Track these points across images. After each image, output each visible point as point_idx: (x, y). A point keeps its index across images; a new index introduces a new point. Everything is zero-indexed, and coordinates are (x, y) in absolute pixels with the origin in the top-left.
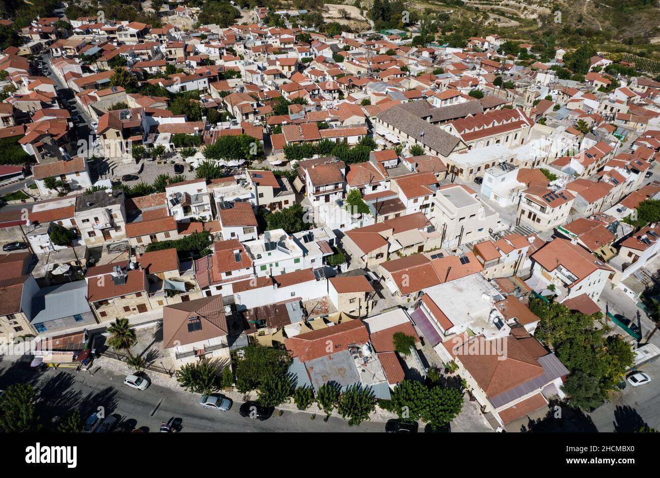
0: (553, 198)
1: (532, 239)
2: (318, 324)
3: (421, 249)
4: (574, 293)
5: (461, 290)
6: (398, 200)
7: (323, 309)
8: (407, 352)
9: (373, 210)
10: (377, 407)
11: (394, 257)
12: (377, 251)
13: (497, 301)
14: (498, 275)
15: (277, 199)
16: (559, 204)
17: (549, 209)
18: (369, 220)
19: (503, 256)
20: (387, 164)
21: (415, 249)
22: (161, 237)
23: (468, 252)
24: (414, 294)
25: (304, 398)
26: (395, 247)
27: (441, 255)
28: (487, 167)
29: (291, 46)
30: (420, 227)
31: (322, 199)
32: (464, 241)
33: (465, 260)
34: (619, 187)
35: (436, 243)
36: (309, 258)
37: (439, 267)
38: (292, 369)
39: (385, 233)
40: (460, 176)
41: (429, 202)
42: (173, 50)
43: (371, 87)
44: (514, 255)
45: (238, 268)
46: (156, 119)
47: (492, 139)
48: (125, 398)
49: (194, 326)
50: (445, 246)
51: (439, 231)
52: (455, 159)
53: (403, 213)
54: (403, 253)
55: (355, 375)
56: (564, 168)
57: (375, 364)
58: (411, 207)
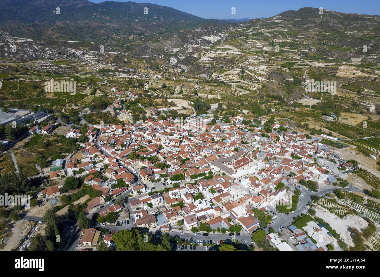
0: (257, 186)
1: (252, 196)
2: (212, 218)
3: (229, 200)
4: (261, 207)
5: (239, 208)
6: (222, 189)
7: (212, 215)
8: (230, 221)
9: (217, 192)
10: (227, 231)
11: (224, 203)
12: (220, 202)
13: (246, 210)
14: (246, 205)
15: (194, 191)
16: (258, 187)
17: (256, 188)
18: (216, 195)
19: (247, 200)
20: (218, 179)
21: (228, 201)
22: (173, 203)
23: (239, 200)
24: (230, 210)
25: (214, 231)
26: (224, 201)
27: (234, 202)
28: (242, 177)
29: (174, 131)
30: (229, 195)
31: (204, 190)
32: (238, 198)
33: (239, 202)
34: (273, 179)
35: (232, 199)
36: (207, 205)
37: (234, 204)
38: (210, 227)
39: (221, 198)
40: (235, 180)
41: (229, 189)
42: (137, 138)
43: (205, 150)
44: (249, 200)
45: (194, 208)
46: (153, 170)
47: (242, 168)
48: (181, 235)
49: (192, 220)
50: (234, 199)
51: (232, 196)
52: (234, 176)
53: (224, 192)
54: (226, 202)
55: (222, 226)
56: (261, 175)
57: (225, 224)
58: (225, 191)
